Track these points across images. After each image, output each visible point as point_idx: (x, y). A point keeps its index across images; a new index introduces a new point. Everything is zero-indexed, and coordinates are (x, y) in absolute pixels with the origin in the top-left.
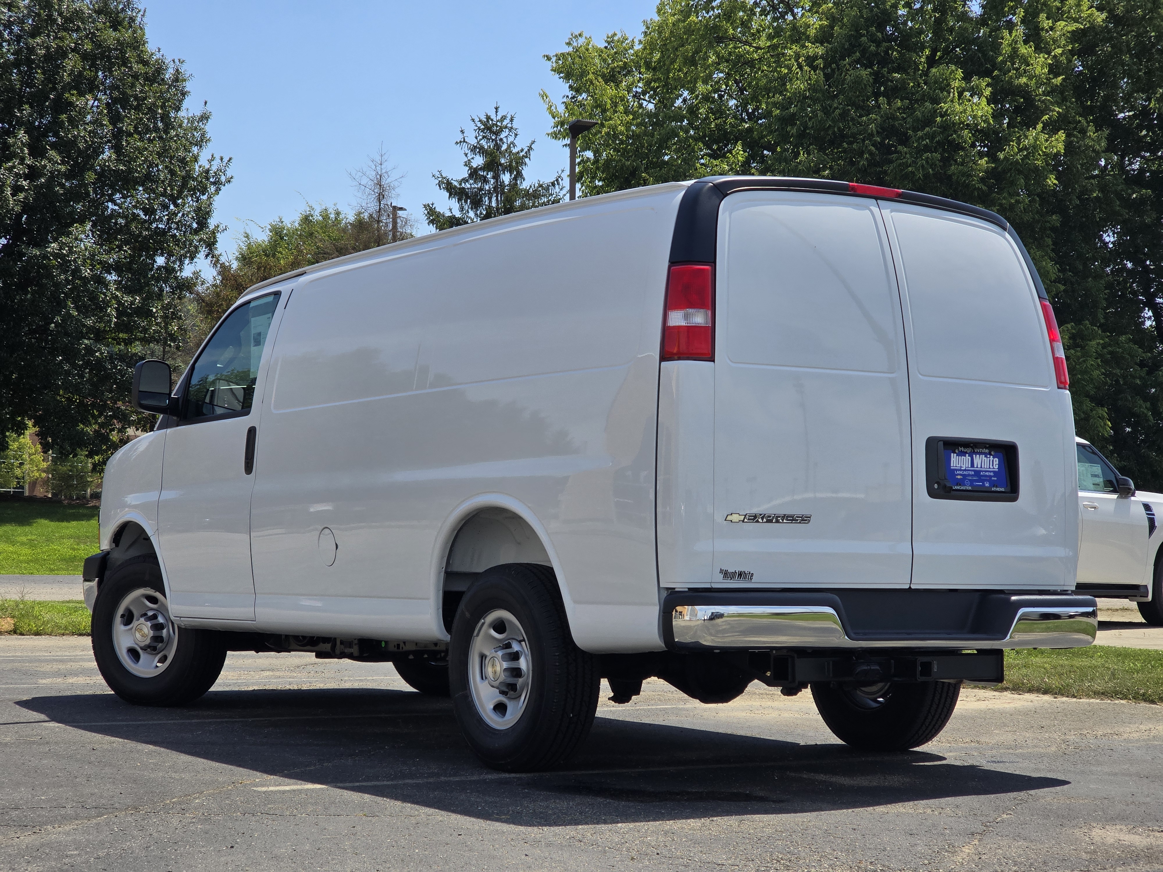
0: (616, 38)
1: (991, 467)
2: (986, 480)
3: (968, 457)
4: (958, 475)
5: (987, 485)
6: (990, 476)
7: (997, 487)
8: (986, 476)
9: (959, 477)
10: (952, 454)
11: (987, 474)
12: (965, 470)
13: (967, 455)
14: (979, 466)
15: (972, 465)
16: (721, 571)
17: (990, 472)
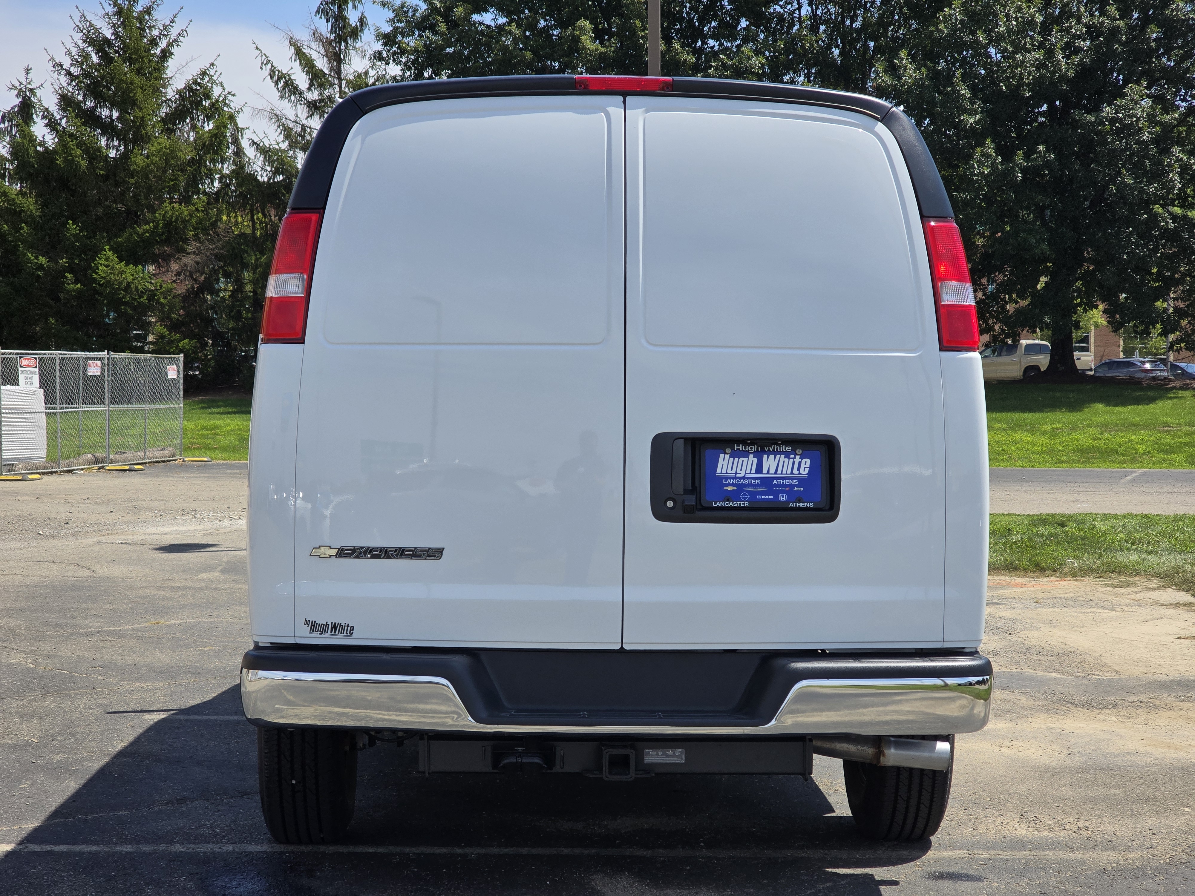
1: (795, 471)
2: (783, 492)
3: (752, 460)
4: (729, 485)
5: (783, 498)
6: (792, 486)
7: (799, 501)
8: (783, 485)
9: (730, 488)
10: (722, 456)
11: (786, 482)
12: (744, 478)
13: (751, 456)
14: (772, 471)
15: (759, 469)
16: (307, 622)
17: (792, 479)
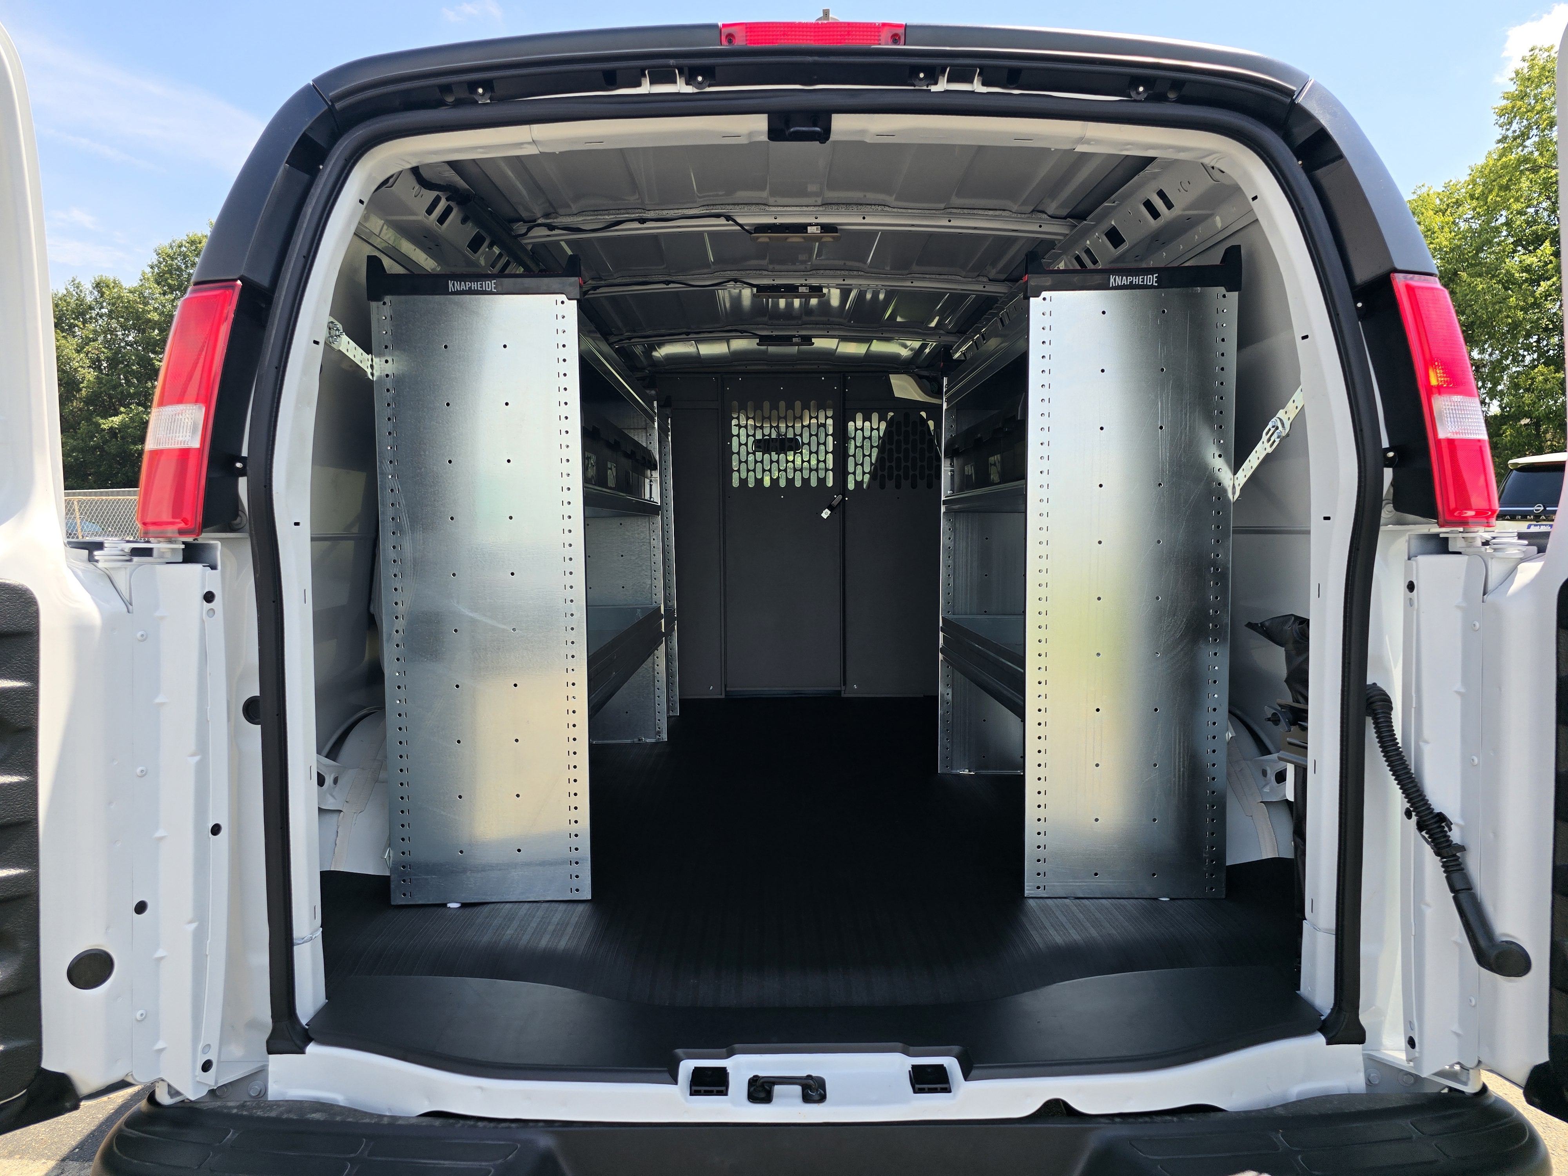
0: (1451, 183)
